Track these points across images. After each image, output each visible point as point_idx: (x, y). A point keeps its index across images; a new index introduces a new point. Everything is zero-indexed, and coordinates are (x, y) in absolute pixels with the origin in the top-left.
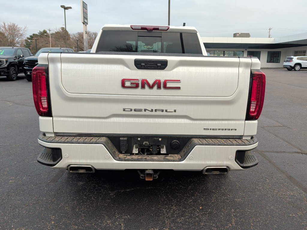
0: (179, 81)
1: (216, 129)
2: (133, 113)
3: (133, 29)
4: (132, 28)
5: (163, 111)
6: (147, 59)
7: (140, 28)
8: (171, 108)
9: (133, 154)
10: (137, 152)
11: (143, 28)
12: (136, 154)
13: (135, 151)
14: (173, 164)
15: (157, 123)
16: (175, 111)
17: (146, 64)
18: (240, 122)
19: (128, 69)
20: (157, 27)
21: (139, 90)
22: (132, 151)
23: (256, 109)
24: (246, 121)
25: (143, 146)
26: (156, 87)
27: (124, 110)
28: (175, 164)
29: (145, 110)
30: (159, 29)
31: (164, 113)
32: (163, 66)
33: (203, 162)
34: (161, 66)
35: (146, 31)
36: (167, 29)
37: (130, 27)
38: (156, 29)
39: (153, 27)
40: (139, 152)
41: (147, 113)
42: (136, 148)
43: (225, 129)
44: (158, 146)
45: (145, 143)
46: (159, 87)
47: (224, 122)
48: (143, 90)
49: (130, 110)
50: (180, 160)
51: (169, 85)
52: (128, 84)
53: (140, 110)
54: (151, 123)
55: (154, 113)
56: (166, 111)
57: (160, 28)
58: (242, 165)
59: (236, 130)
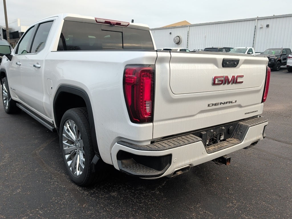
0: (243, 76)
1: (250, 113)
2: (214, 107)
4: (96, 20)
5: (230, 102)
7: (104, 21)
10: (208, 143)
17: (229, 63)
19: (217, 68)
20: (119, 22)
26: (232, 82)
27: (209, 106)
29: (221, 103)
30: (121, 24)
31: (230, 104)
34: (236, 64)
35: (109, 25)
36: (127, 25)
38: (119, 24)
39: (116, 22)
41: (221, 106)
42: (208, 139)
43: (253, 112)
45: (214, 134)
48: (224, 86)
49: (212, 105)
51: (238, 80)
53: (218, 104)
55: (225, 105)
56: (232, 102)
59: (257, 111)
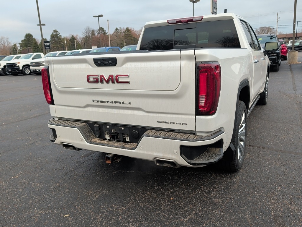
0: (127, 76)
1: (168, 123)
2: (99, 104)
3: (170, 24)
4: (168, 22)
5: (120, 103)
6: (101, 58)
8: (126, 100)
9: (106, 139)
10: (109, 138)
11: (179, 22)
12: (109, 140)
13: (107, 137)
14: (127, 151)
15: (119, 114)
16: (130, 103)
17: (101, 62)
18: (190, 117)
19: (91, 67)
20: (191, 19)
21: (99, 85)
22: (105, 137)
23: (205, 103)
24: (196, 116)
25: (112, 133)
26: (111, 82)
27: (93, 101)
28: (128, 151)
29: (108, 102)
31: (122, 105)
32: (114, 63)
33: (151, 153)
34: (113, 63)
37: (166, 22)
39: (187, 19)
40: (110, 138)
41: (110, 104)
42: (107, 134)
43: (176, 123)
44: (123, 134)
45: (113, 131)
46: (113, 82)
47: (174, 116)
48: (102, 84)
49: (97, 101)
50: (133, 149)
51: (120, 80)
52: (91, 79)
53: (104, 102)
54: (115, 113)
55: (114, 105)
56: (123, 103)
57: (194, 19)
58: (189, 161)
59: (187, 124)
